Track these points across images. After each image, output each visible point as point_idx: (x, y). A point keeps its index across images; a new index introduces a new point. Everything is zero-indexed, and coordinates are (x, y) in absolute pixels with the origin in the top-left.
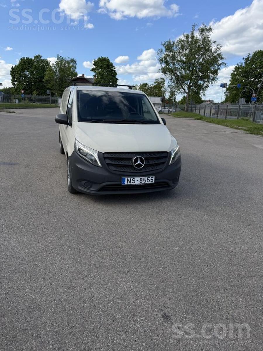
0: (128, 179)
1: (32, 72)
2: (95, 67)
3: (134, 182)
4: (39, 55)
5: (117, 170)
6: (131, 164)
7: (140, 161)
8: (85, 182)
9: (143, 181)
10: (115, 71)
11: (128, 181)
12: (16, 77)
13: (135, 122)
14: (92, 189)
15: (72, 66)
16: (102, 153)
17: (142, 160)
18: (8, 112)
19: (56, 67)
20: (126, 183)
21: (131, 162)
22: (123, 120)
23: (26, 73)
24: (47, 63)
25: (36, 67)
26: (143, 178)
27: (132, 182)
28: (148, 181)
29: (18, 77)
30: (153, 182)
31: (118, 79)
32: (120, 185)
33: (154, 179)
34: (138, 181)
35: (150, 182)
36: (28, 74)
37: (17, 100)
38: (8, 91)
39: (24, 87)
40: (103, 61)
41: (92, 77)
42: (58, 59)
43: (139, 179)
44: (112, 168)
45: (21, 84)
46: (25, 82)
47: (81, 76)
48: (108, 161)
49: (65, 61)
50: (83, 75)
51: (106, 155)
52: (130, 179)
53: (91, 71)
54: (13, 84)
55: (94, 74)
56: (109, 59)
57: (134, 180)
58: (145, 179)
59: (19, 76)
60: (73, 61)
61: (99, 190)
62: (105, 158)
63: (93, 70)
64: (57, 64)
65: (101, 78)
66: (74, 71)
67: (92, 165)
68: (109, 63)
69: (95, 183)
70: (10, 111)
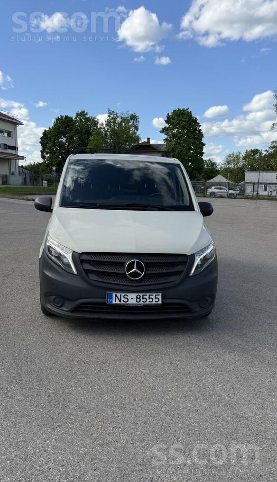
0: (116, 296)
1: (70, 139)
2: (167, 126)
3: (126, 300)
4: (84, 112)
5: (100, 280)
6: (123, 272)
7: (137, 268)
8: (54, 297)
9: (142, 300)
10: (200, 131)
11: (117, 298)
12: (48, 146)
13: (148, 208)
14: (64, 308)
15: (132, 126)
16: (77, 253)
17: (139, 266)
18: (24, 200)
19: (106, 129)
20: (114, 302)
21: (122, 269)
22: (128, 204)
23: (62, 140)
24: (95, 123)
25: (77, 130)
26: (141, 295)
27: (123, 301)
28: (151, 300)
29: (50, 146)
30: (160, 302)
31: (204, 145)
32: (105, 304)
33: (160, 297)
34: (132, 299)
35: (154, 302)
36: (64, 142)
37: (45, 182)
38: (36, 169)
39: (58, 162)
40: (181, 115)
41: (163, 142)
42: (109, 116)
43: (134, 295)
44: (93, 277)
45: (54, 156)
46: (61, 154)
47: (145, 142)
48: (87, 266)
49: (122, 118)
50: (148, 139)
51: (84, 257)
52: (121, 295)
53: (161, 132)
54: (43, 157)
55: (166, 137)
56: (191, 112)
57: (126, 297)
58: (144, 297)
59: (52, 145)
60: (134, 117)
61: (73, 311)
62: (82, 261)
63: (164, 130)
64: (108, 123)
65: (177, 144)
66: (135, 133)
67: (65, 272)
68: (191, 119)
69: (69, 300)
70: (27, 198)
